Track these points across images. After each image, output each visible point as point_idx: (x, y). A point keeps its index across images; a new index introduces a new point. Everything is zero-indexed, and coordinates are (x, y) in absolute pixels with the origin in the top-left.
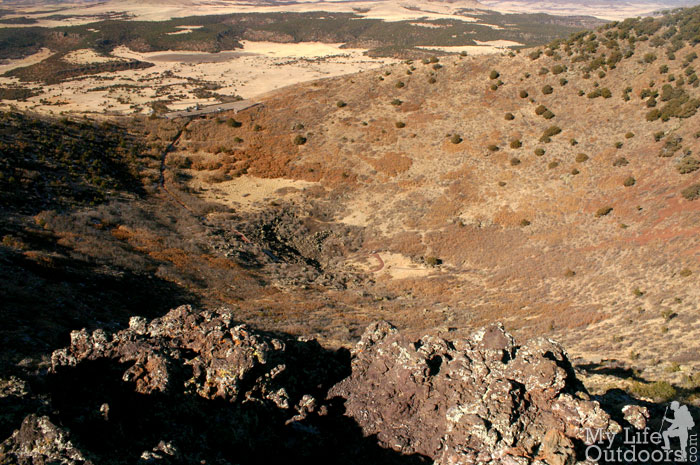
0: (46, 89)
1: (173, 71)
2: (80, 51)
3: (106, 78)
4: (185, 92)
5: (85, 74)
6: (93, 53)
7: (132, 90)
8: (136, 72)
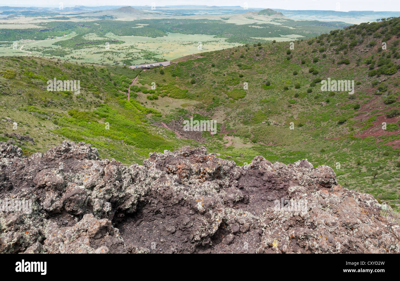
0: (73, 51)
1: (134, 46)
2: (90, 34)
3: (102, 48)
4: (140, 56)
5: (92, 45)
6: (97, 35)
7: (114, 54)
8: (117, 45)
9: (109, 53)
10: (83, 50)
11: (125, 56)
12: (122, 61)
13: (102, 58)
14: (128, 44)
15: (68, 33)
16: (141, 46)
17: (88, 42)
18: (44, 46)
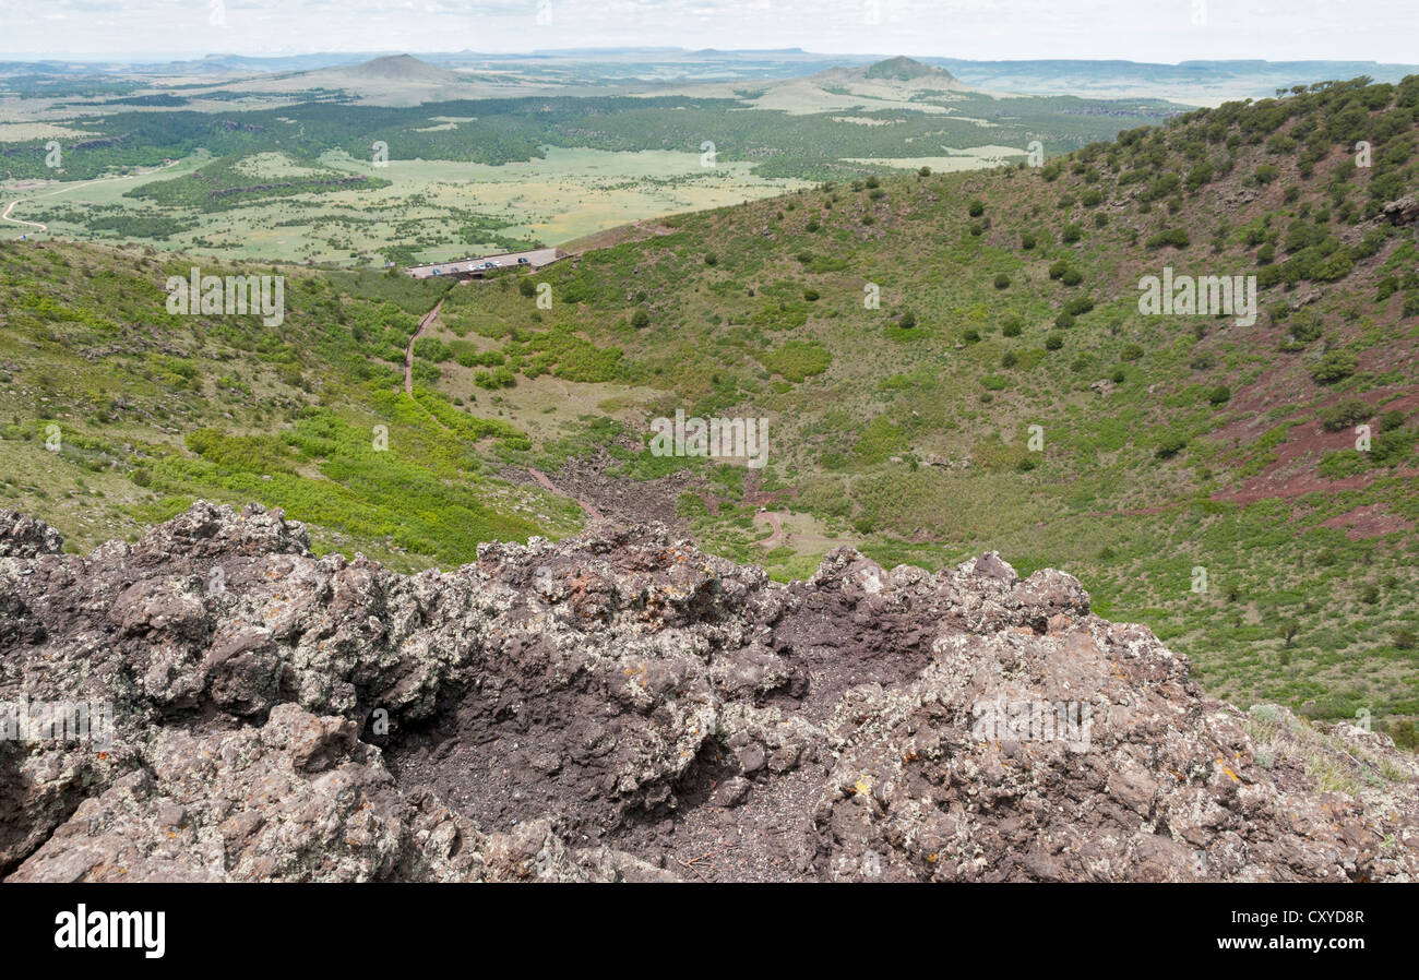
0: (203, 218)
1: (426, 195)
2: (263, 155)
3: (308, 204)
4: (445, 232)
5: (272, 195)
6: (286, 161)
7: (353, 226)
8: (362, 195)
9: (332, 225)
10: (237, 213)
11: (391, 232)
12: (381, 250)
13: (309, 241)
14: (401, 190)
15: (181, 152)
16: (448, 197)
17: (257, 184)
18: (93, 203)
